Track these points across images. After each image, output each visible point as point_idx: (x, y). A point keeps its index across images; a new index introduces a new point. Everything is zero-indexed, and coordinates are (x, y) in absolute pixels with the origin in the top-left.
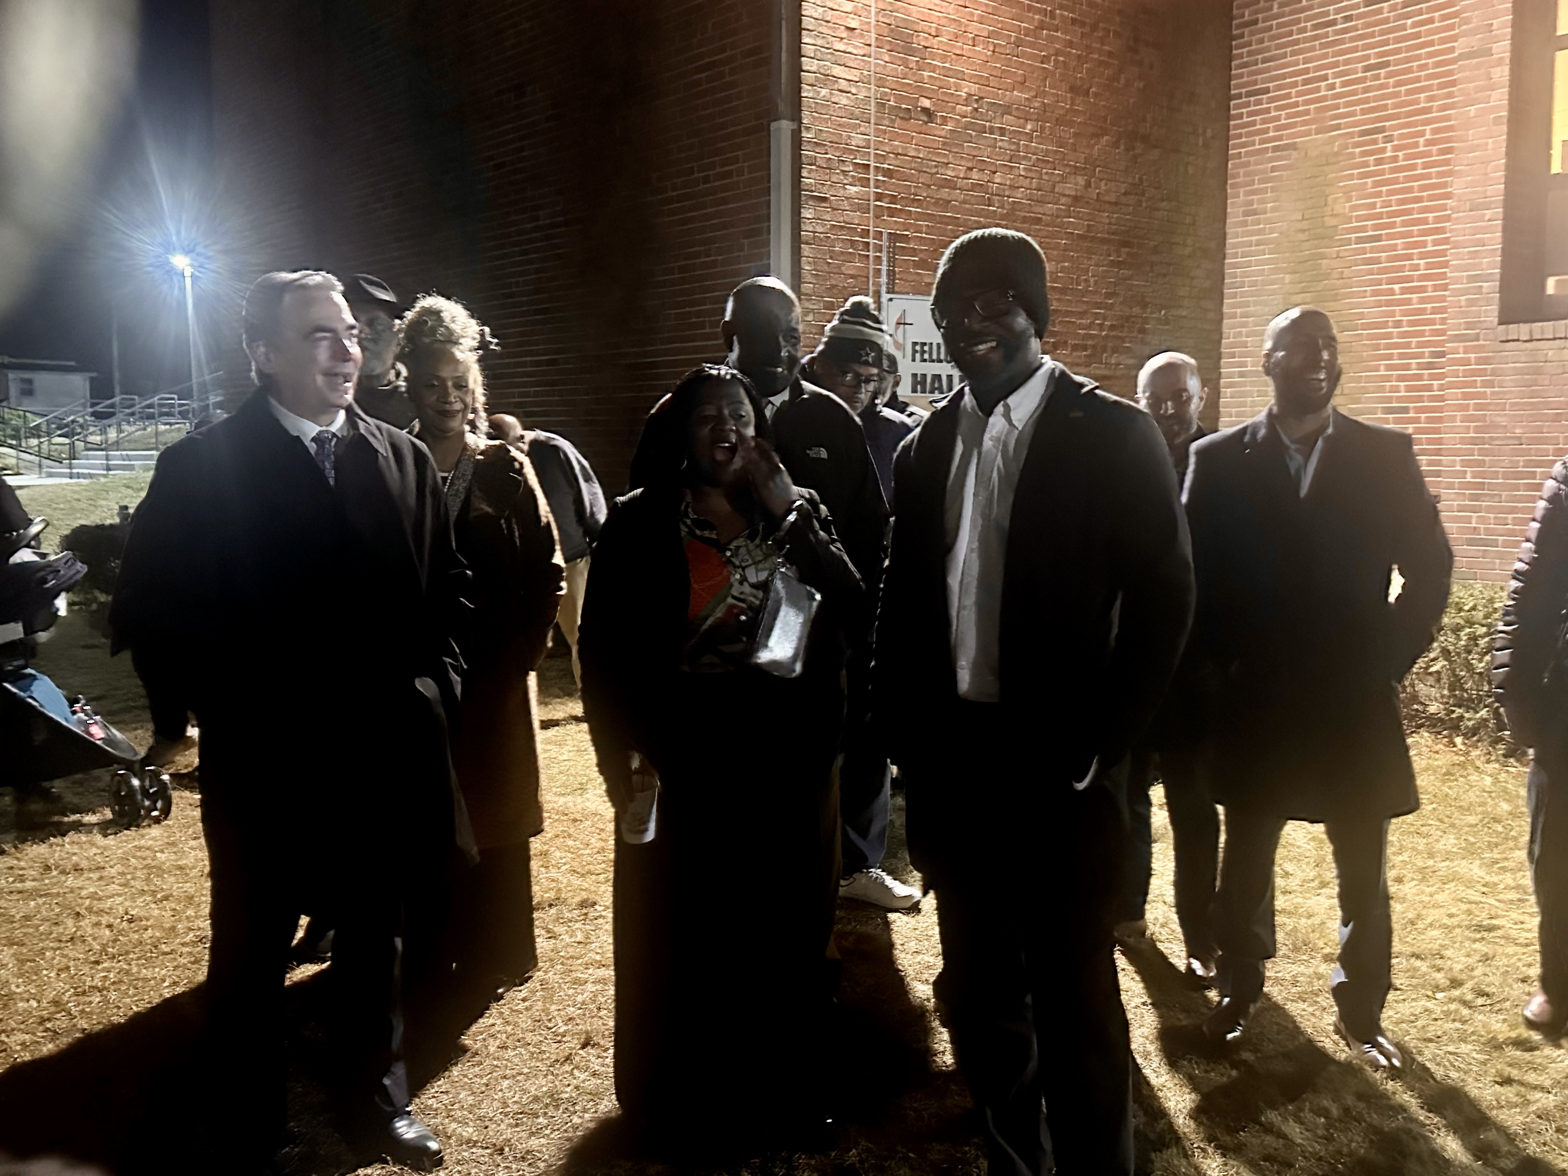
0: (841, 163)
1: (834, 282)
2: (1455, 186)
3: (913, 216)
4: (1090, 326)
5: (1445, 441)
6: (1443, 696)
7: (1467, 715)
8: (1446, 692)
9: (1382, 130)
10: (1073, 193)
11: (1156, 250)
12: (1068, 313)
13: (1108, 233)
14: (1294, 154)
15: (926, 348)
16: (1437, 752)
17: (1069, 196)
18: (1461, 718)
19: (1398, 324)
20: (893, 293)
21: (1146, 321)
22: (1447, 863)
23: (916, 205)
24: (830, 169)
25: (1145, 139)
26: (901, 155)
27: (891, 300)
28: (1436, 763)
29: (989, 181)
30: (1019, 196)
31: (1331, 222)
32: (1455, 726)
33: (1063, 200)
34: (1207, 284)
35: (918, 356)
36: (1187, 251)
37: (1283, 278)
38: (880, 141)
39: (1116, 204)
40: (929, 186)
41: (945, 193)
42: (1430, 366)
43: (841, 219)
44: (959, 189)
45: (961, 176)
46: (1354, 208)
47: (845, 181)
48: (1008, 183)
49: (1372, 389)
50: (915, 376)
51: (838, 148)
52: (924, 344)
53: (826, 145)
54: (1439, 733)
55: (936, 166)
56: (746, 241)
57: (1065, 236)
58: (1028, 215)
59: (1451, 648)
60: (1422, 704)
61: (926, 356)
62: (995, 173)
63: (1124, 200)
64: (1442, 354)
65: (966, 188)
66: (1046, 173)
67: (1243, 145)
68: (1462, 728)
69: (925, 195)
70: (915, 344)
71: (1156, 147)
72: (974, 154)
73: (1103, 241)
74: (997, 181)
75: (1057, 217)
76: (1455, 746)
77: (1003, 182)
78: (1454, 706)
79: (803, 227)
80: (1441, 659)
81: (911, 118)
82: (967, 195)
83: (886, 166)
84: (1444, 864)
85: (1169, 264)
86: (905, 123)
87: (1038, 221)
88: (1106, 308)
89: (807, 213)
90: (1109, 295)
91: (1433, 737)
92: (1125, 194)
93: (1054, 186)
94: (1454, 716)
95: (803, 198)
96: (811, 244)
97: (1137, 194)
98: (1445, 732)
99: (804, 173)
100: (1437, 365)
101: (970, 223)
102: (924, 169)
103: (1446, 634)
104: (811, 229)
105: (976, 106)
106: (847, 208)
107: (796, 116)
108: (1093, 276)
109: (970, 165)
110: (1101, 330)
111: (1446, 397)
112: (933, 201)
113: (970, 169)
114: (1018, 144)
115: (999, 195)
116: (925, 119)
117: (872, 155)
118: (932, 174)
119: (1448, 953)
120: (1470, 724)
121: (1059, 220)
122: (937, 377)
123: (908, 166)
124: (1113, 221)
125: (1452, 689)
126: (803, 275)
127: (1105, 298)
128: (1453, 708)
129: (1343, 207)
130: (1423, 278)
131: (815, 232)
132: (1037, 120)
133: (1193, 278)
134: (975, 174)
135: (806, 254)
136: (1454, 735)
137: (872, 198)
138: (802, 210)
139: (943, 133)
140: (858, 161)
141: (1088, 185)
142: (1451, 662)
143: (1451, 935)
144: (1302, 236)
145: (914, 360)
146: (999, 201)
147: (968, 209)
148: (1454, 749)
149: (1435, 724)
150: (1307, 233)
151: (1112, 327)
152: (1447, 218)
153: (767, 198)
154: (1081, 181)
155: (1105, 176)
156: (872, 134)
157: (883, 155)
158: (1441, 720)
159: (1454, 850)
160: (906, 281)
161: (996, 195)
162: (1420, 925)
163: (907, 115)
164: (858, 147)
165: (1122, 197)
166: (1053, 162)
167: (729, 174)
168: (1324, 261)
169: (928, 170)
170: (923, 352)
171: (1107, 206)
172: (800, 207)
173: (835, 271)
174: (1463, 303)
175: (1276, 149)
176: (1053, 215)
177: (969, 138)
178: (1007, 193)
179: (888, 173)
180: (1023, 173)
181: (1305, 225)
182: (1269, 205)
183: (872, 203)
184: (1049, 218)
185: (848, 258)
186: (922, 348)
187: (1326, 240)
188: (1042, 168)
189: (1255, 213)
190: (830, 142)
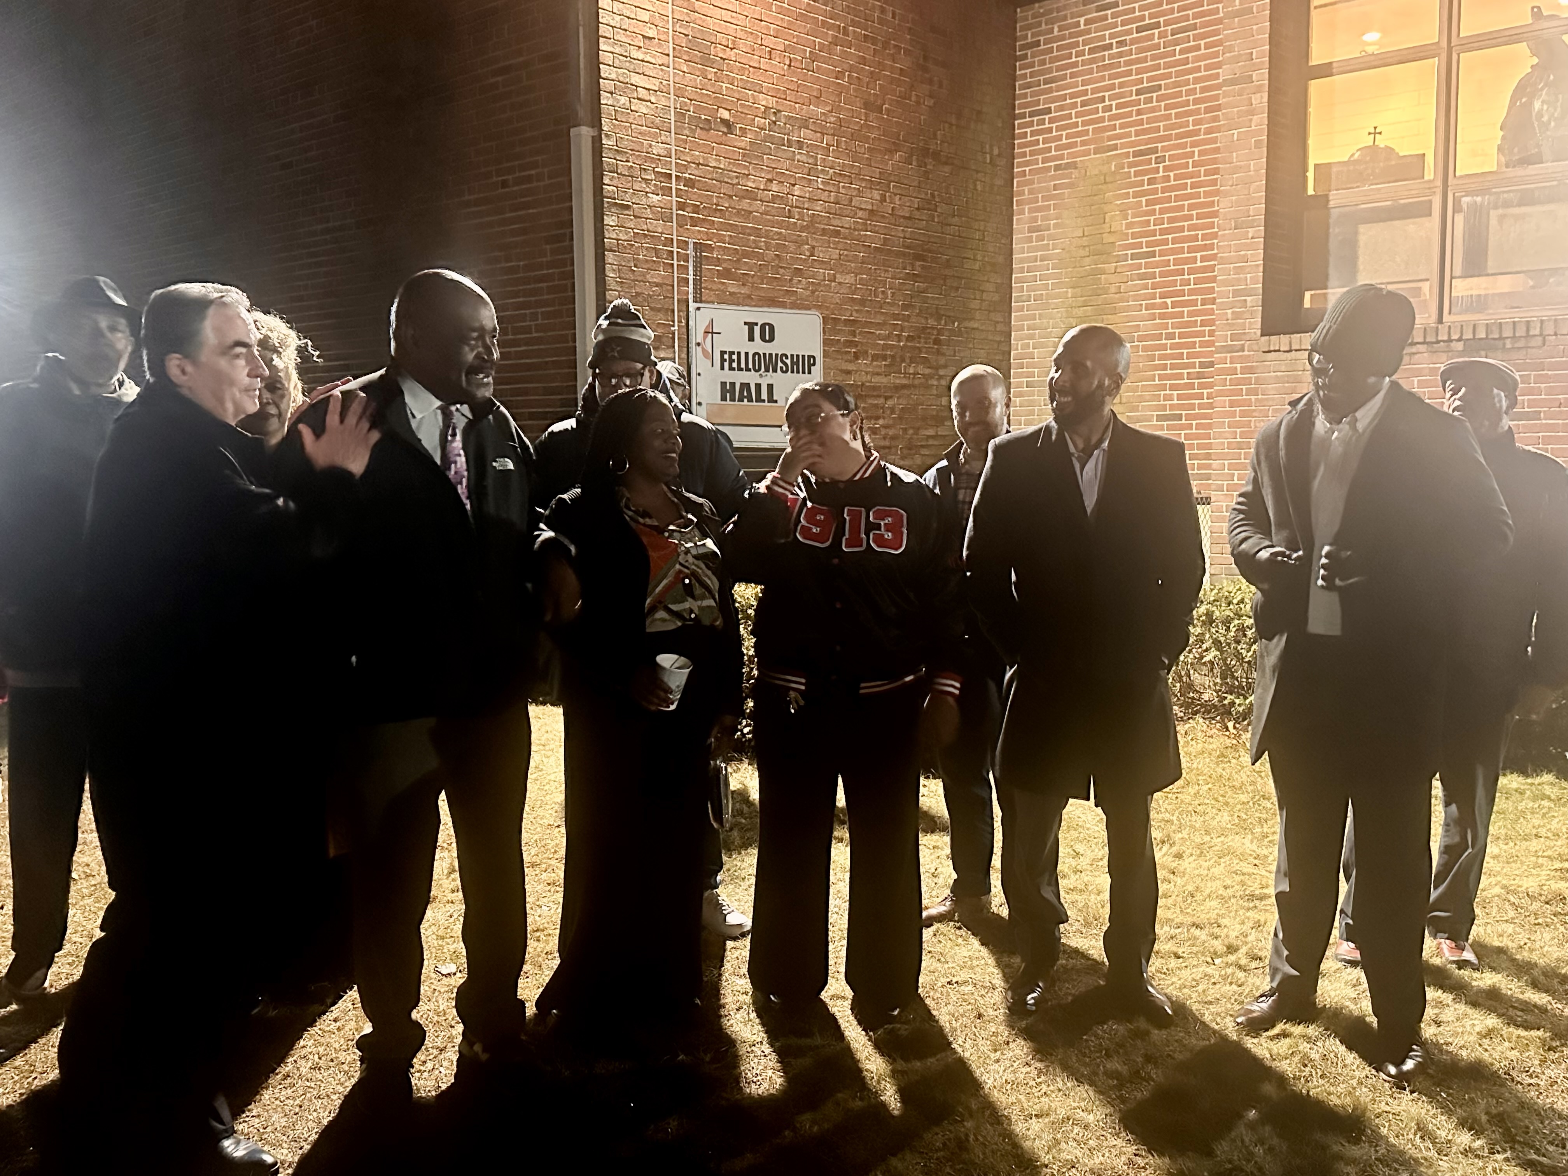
0: (643, 172)
1: (638, 290)
2: (1221, 205)
3: (716, 226)
4: (888, 337)
5: (1213, 446)
6: (1215, 684)
7: (1237, 701)
8: (1218, 680)
9: (1155, 151)
10: (870, 207)
11: (948, 265)
12: (868, 324)
13: (904, 246)
14: (1075, 173)
15: (735, 357)
16: (1212, 737)
17: (865, 210)
18: (1233, 704)
19: (1170, 336)
20: (701, 302)
21: (940, 332)
22: (1222, 838)
23: (718, 215)
24: (632, 177)
25: (936, 155)
26: (702, 165)
27: (698, 309)
28: (1211, 747)
29: (788, 193)
30: (818, 208)
31: (1108, 238)
32: (1226, 712)
33: (860, 214)
34: (996, 297)
35: (726, 364)
36: (977, 267)
37: (1067, 292)
38: (681, 151)
39: (909, 218)
40: (731, 197)
41: (745, 204)
42: (1200, 376)
43: (645, 227)
44: (761, 200)
45: (762, 187)
46: (1129, 226)
47: (648, 190)
48: (807, 195)
49: (1148, 398)
50: (723, 384)
51: (639, 156)
52: (733, 353)
53: (627, 153)
54: (1213, 719)
55: (737, 177)
56: (548, 247)
57: (863, 249)
58: (827, 227)
59: (1222, 639)
60: (1198, 692)
61: (735, 365)
62: (794, 185)
63: (917, 215)
64: (1211, 364)
65: (767, 200)
66: (843, 187)
67: (1027, 163)
68: (1234, 713)
69: (727, 205)
70: (723, 353)
71: (946, 163)
72: (774, 166)
73: (898, 254)
74: (796, 193)
75: (855, 230)
76: (1227, 730)
77: (802, 194)
78: (1226, 693)
79: (607, 235)
80: (1213, 649)
81: (711, 129)
82: (768, 206)
83: (687, 175)
84: (1219, 840)
85: (960, 278)
86: (705, 132)
87: (837, 234)
88: (903, 320)
89: (609, 220)
90: (905, 307)
91: (1207, 722)
92: (918, 209)
93: (851, 200)
94: (1226, 702)
95: (606, 205)
96: (615, 251)
97: (929, 210)
98: (1218, 718)
99: (606, 180)
100: (1206, 375)
101: (771, 234)
102: (726, 180)
103: (1217, 626)
104: (615, 236)
105: (774, 119)
106: (650, 216)
107: (596, 123)
108: (890, 289)
109: (769, 177)
110: (899, 341)
111: (1214, 405)
112: (734, 211)
113: (771, 181)
114: (816, 157)
115: (800, 208)
116: (725, 130)
117: (674, 164)
118: (733, 185)
119: (1223, 922)
120: (1241, 709)
121: (856, 233)
122: (745, 386)
123: (710, 177)
124: (908, 236)
125: (1223, 678)
126: (608, 282)
127: (902, 310)
128: (1226, 695)
129: (1119, 225)
130: (1191, 292)
131: (618, 240)
132: (833, 135)
133: (983, 291)
134: (775, 187)
135: (610, 261)
136: (1226, 720)
137: (674, 208)
138: (605, 217)
139: (743, 145)
140: (659, 170)
141: (883, 199)
142: (1222, 653)
143: (1227, 905)
144: (1083, 253)
145: (722, 368)
146: (799, 213)
147: (769, 220)
148: (1227, 733)
149: (1209, 710)
150: (1087, 249)
151: (909, 338)
152: (1215, 236)
153: (568, 204)
154: (876, 195)
155: (899, 192)
156: (673, 143)
157: (685, 165)
158: (1214, 706)
159: (1229, 826)
160: (710, 290)
161: (797, 207)
162: (1199, 897)
163: (707, 127)
164: (660, 156)
165: (916, 212)
166: (850, 176)
167: (529, 179)
168: (1103, 276)
169: (729, 181)
170: (731, 361)
171: (902, 220)
172: (603, 214)
173: (640, 279)
174: (1230, 316)
175: (1057, 168)
176: (850, 228)
177: (767, 151)
178: (806, 206)
179: (690, 183)
180: (821, 186)
181: (1085, 241)
182: (1052, 222)
183: (675, 212)
184: (847, 231)
185: (652, 266)
186: (730, 357)
187: (1104, 256)
188: (840, 182)
189: (1038, 229)
190: (632, 150)
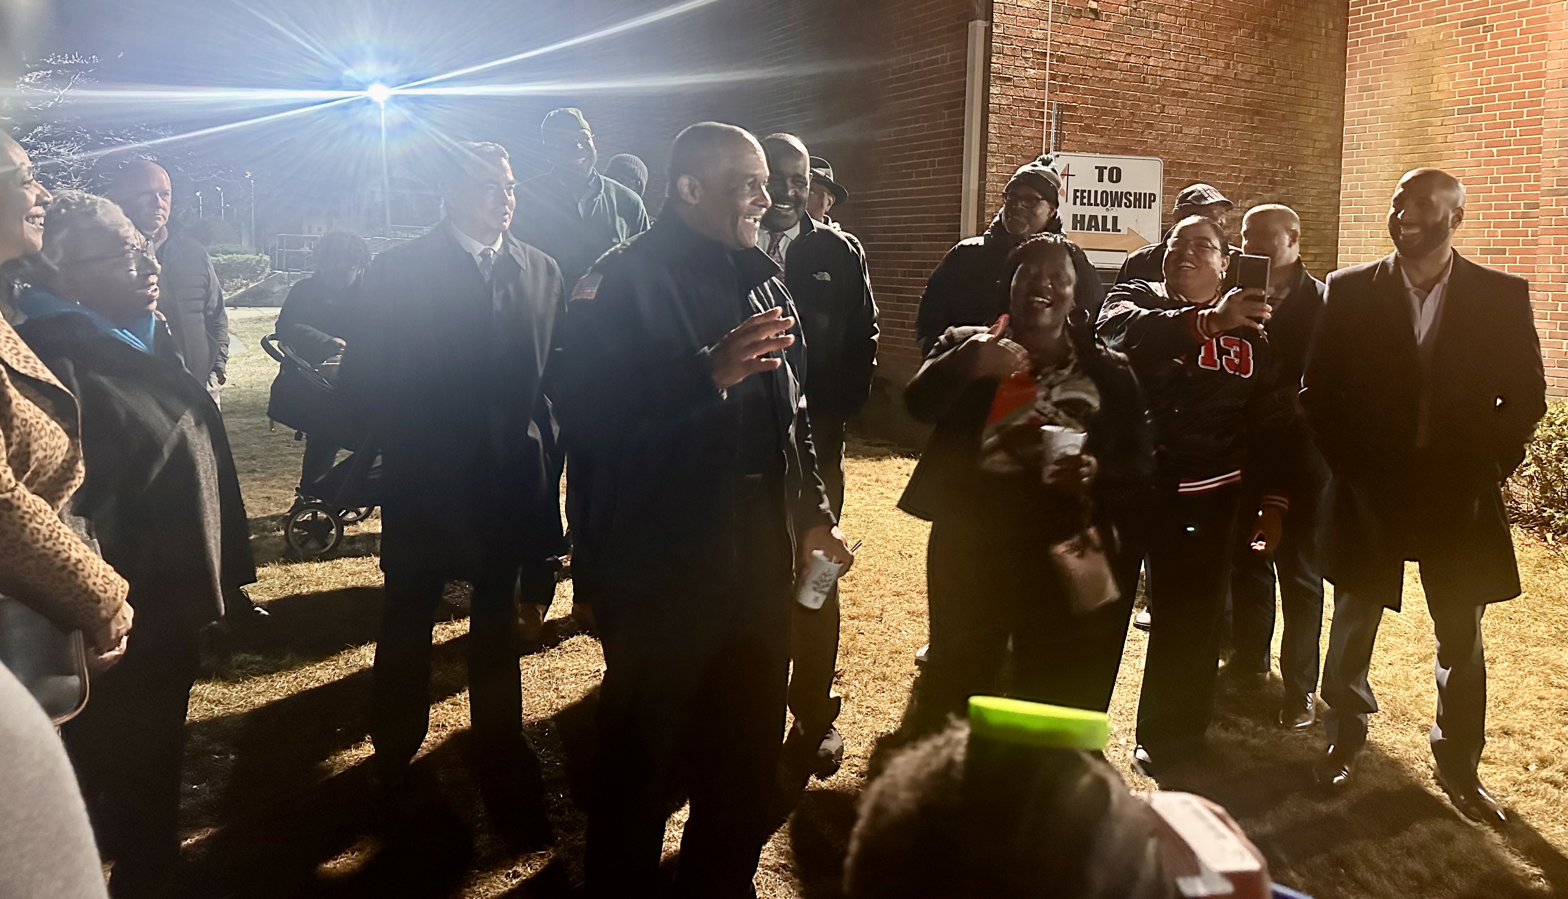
0: (1023, 52)
1: (1014, 142)
2: (1549, 67)
3: (1081, 91)
5: (1537, 279)
6: (1534, 497)
7: (1557, 515)
8: (1537, 494)
9: (1484, 21)
10: (1215, 73)
11: (1284, 118)
12: (1208, 167)
13: (1244, 104)
14: (1405, 42)
15: (1086, 194)
16: (1529, 546)
17: (1211, 75)
18: (1552, 517)
19: (1496, 181)
20: (1060, 151)
21: (1275, 174)
23: (1083, 83)
24: (1015, 56)
25: (1276, 31)
26: (1072, 45)
27: (1058, 156)
28: (1528, 555)
29: (1144, 64)
30: (1169, 75)
31: (1435, 96)
32: (1546, 524)
33: (1206, 78)
34: (1328, 145)
35: (1078, 200)
36: (1311, 119)
37: (1395, 141)
38: (1056, 35)
39: (1250, 81)
40: (1095, 68)
41: (1106, 74)
42: (1524, 216)
43: (1022, 94)
44: (1120, 70)
45: (1122, 60)
46: (1456, 85)
47: (1027, 65)
48: (1160, 65)
49: (1472, 233)
50: (1075, 216)
51: (1021, 40)
52: (1083, 191)
53: (1012, 38)
54: (1531, 528)
55: (1101, 53)
56: (946, 112)
57: (1207, 107)
58: (1177, 90)
59: (1543, 456)
60: (1516, 502)
61: (1085, 201)
62: (1149, 57)
63: (1258, 78)
64: (1537, 206)
65: (1124, 69)
66: (1192, 58)
67: (1360, 35)
68: (1553, 526)
69: (1091, 75)
70: (1076, 191)
71: (1285, 37)
72: (1133, 43)
73: (1238, 111)
74: (1151, 64)
75: (1201, 91)
76: (1546, 540)
77: (1156, 64)
78: (1545, 506)
79: (991, 101)
80: (1533, 465)
81: (1081, 16)
82: (1126, 74)
83: (1059, 53)
85: (1296, 130)
86: (1076, 20)
87: (1185, 95)
89: (993, 90)
90: (1243, 154)
91: (1525, 531)
92: (1258, 74)
93: (1199, 68)
94: (1545, 514)
95: (992, 78)
96: (997, 113)
97: (1267, 74)
98: (1536, 528)
99: (994, 60)
100: (1531, 215)
101: (1128, 96)
102: (1091, 55)
103: (1538, 444)
104: (998, 102)
105: (1135, 6)
106: (1027, 86)
107: (989, 17)
108: (1230, 138)
109: (1129, 51)
111: (1539, 242)
112: (1097, 79)
113: (1130, 55)
114: (1170, 35)
115: (1153, 75)
116: (1093, 17)
117: (1049, 45)
118: (1098, 59)
120: (1561, 523)
121: (1202, 94)
122: (1094, 218)
123: (1078, 53)
124: (1248, 95)
125: (1543, 491)
126: (989, 137)
127: (1240, 156)
128: (1545, 509)
129: (1447, 84)
130: (1518, 142)
131: (1000, 104)
132: (1185, 17)
133: (1316, 141)
134: (1132, 59)
135: (992, 121)
136: (1545, 531)
137: (1047, 78)
138: (991, 88)
139: (1107, 28)
140: (1037, 50)
141: (1227, 66)
142: (1542, 469)
144: (1410, 108)
145: (1075, 203)
146: (1152, 79)
147: (1126, 86)
148: (1546, 544)
149: (1526, 520)
150: (1415, 105)
151: (1246, 179)
152: (1542, 93)
153: (964, 79)
154: (1221, 63)
155: (1242, 60)
156: (1050, 29)
157: (1058, 45)
158: (1533, 517)
160: (1073, 141)
161: (1150, 75)
163: (1079, 14)
164: (1038, 39)
165: (1256, 76)
166: (1198, 49)
167: (936, 61)
168: (1430, 128)
169: (1094, 56)
170: (1083, 197)
171: (1243, 83)
172: (989, 85)
173: (1015, 134)
174: (1556, 164)
175: (1388, 38)
176: (1197, 90)
177: (1128, 31)
178: (1159, 73)
179: (1061, 59)
180: (1173, 58)
181: (1413, 99)
182: (1382, 83)
183: (1047, 82)
184: (1194, 92)
185: (1026, 124)
186: (1082, 194)
187: (1431, 111)
188: (1189, 54)
189: (1369, 89)
190: (1016, 36)
